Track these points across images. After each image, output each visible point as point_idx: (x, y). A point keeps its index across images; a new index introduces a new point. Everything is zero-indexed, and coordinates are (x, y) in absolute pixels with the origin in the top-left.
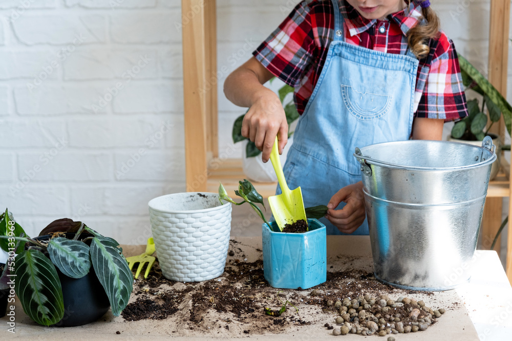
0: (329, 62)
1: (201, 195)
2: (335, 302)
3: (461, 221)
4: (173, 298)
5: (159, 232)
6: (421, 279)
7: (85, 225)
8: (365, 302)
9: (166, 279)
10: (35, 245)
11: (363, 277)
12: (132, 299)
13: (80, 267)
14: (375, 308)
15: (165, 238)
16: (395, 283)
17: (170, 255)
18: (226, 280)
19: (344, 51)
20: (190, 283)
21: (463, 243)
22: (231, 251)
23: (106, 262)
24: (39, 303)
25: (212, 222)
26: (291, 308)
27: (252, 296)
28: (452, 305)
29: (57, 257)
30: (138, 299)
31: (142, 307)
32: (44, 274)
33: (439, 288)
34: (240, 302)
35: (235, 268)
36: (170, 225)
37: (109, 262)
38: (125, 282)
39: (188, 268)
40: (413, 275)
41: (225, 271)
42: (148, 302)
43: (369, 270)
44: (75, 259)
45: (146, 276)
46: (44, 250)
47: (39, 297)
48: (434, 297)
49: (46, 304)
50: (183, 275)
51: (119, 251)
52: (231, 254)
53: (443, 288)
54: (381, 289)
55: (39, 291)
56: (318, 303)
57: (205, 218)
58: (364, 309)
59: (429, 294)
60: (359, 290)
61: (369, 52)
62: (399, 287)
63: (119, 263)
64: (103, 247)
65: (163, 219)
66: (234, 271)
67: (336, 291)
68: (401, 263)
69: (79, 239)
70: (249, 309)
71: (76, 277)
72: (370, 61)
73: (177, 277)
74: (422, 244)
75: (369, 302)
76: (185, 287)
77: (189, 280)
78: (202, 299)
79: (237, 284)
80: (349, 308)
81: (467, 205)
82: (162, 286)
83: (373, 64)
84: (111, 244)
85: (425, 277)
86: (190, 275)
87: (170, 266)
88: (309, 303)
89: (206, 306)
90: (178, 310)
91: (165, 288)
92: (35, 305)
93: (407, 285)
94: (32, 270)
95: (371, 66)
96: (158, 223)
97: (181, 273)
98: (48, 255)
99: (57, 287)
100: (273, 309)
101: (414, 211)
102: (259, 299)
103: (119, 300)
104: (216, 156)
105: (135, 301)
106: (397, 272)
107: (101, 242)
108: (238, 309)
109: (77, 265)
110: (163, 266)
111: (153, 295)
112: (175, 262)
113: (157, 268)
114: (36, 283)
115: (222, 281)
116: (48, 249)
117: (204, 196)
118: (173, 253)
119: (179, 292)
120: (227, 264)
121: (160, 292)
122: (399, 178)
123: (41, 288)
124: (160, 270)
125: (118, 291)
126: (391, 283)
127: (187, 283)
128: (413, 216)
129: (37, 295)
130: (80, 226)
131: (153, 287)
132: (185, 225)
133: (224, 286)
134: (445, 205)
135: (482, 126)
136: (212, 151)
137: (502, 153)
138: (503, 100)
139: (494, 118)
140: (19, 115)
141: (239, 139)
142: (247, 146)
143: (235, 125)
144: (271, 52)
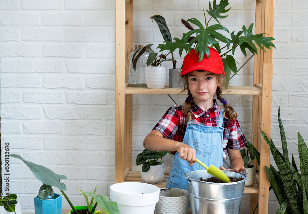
0: (187, 131)
3: (231, 207)
19: (194, 127)
61: (205, 127)
72: (205, 130)
81: (233, 200)
83: (207, 132)
95: (206, 132)
104: (131, 170)
134: (223, 200)
135: (247, 161)
136: (129, 168)
137: (256, 173)
138: (256, 150)
139: (252, 158)
140: (46, 149)
141: (139, 163)
142: (143, 167)
143: (138, 157)
144: (162, 127)
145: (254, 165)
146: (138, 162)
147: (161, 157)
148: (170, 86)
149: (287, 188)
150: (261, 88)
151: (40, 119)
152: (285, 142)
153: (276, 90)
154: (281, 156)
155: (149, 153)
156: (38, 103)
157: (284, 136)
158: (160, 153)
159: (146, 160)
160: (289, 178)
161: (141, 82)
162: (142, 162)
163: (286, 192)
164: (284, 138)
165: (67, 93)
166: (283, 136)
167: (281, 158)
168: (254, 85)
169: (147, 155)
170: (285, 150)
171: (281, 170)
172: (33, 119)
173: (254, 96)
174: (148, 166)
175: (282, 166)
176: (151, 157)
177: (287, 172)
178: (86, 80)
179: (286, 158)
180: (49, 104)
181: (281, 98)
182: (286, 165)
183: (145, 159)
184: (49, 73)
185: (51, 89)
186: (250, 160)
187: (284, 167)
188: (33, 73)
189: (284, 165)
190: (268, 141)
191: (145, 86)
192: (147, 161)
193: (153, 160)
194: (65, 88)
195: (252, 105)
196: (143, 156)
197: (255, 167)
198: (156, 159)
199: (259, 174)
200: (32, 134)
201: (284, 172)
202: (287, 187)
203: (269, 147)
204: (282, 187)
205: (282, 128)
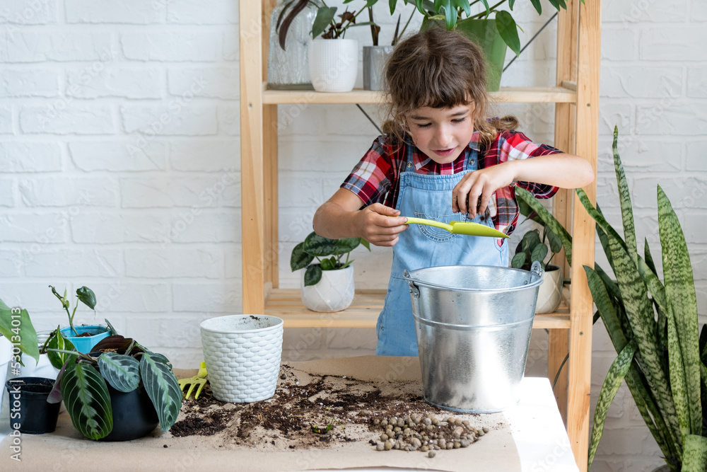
0: (403, 192)
1: (253, 318)
2: (381, 421)
3: (508, 343)
4: (222, 417)
5: (210, 352)
6: (468, 402)
7: (135, 342)
8: (410, 420)
9: (217, 400)
10: (85, 359)
11: (413, 400)
12: (181, 417)
13: (129, 381)
14: (419, 427)
15: (216, 359)
16: (443, 405)
17: (220, 375)
18: (276, 402)
19: (413, 181)
20: (241, 404)
21: (510, 365)
22: (283, 375)
23: (156, 377)
24: (88, 416)
25: (263, 342)
26: (338, 427)
27: (300, 416)
28: (496, 425)
29: (107, 371)
30: (187, 417)
31: (191, 424)
32: (93, 387)
33: (486, 410)
34: (288, 421)
35: (286, 391)
36: (221, 345)
37: (159, 378)
38: (173, 398)
39: (238, 389)
40: (461, 397)
41: (276, 393)
42: (197, 420)
43: (420, 393)
44: (125, 373)
45: (196, 397)
46: (94, 364)
47: (88, 410)
48: (480, 418)
49: (96, 418)
50: (233, 396)
51: (169, 368)
52: (282, 377)
53: (490, 411)
54: (428, 410)
55: (88, 404)
56: (365, 423)
57: (256, 338)
58: (409, 427)
59: (475, 415)
60: (407, 411)
62: (447, 409)
63: (169, 379)
64: (153, 363)
65: (214, 339)
66: (284, 394)
67: (384, 412)
68: (449, 386)
69: (130, 355)
70: (296, 427)
71: (126, 391)
73: (227, 397)
74: (469, 365)
75: (414, 421)
76: (235, 407)
77: (239, 401)
78: (250, 417)
79: (287, 404)
80: (394, 426)
81: (513, 327)
82: (212, 406)
84: (161, 360)
85: (473, 399)
86: (240, 396)
87: (220, 386)
88: (356, 422)
89: (254, 423)
90: (226, 427)
91: (215, 408)
92: (84, 419)
93: (455, 407)
94: (82, 383)
96: (209, 343)
97: (232, 393)
98: (98, 369)
99: (106, 400)
100: (320, 427)
101: (461, 332)
102: (307, 419)
103: (167, 417)
104: (275, 286)
105: (184, 419)
106: (445, 395)
107: (152, 358)
108: (285, 427)
109: (127, 379)
110: (213, 388)
111: (203, 413)
112: (225, 382)
113: (208, 390)
114: (85, 396)
115: (272, 402)
116: (98, 364)
117: (256, 318)
118: (224, 373)
119: (228, 411)
120: (278, 387)
121: (209, 411)
122: (446, 299)
123: (91, 401)
124: (211, 392)
125: (167, 407)
126: (439, 406)
127: (237, 404)
128: (459, 337)
129: (86, 409)
130: (131, 343)
131: (203, 407)
132: (236, 345)
133: (273, 406)
134: (490, 326)
135: (542, 257)
136: (272, 281)
137: (564, 286)
138: (563, 230)
139: (555, 249)
140: (75, 243)
141: (298, 267)
142: (306, 274)
143: (294, 252)
144: (358, 180)
145: (557, 265)
146: (295, 264)
147: (348, 252)
148: (367, 86)
149: (632, 314)
150: (573, 89)
151: (60, 171)
152: (628, 209)
153: (608, 97)
154: (619, 242)
155: (321, 241)
156: (55, 134)
157: (626, 194)
158: (346, 241)
159: (312, 258)
160: (638, 291)
161: (299, 78)
162: (304, 262)
163: (631, 324)
164: (626, 198)
165: (123, 110)
166: (624, 193)
167: (619, 245)
168: (558, 83)
169: (316, 246)
170: (628, 227)
171: (620, 274)
172: (43, 172)
173: (559, 105)
174: (317, 272)
175: (622, 264)
176: (325, 250)
177: (634, 277)
178: (167, 79)
179: (632, 246)
180: (80, 135)
181: (619, 115)
182: (631, 261)
183: (310, 255)
184: (80, 61)
185: (85, 99)
186: (550, 254)
187: (626, 265)
188: (43, 62)
189: (626, 263)
190: (590, 209)
191: (308, 87)
192: (315, 261)
193: (329, 257)
194: (117, 97)
195: (553, 131)
196: (306, 249)
197: (561, 269)
198: (336, 258)
199: (569, 289)
200: (43, 206)
201: (628, 276)
202: (634, 312)
203: (594, 221)
204: (622, 314)
205: (622, 175)
